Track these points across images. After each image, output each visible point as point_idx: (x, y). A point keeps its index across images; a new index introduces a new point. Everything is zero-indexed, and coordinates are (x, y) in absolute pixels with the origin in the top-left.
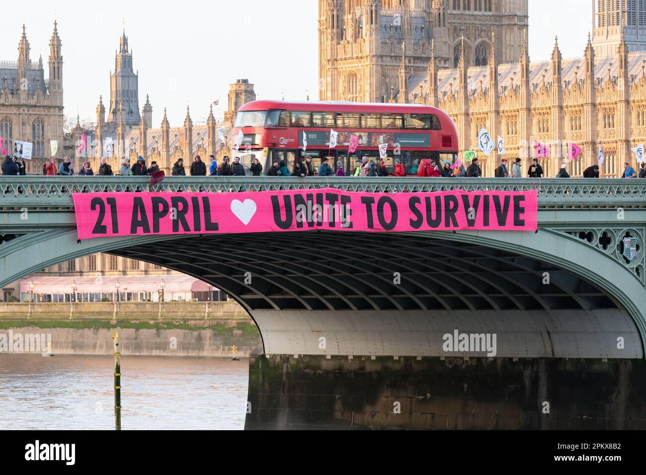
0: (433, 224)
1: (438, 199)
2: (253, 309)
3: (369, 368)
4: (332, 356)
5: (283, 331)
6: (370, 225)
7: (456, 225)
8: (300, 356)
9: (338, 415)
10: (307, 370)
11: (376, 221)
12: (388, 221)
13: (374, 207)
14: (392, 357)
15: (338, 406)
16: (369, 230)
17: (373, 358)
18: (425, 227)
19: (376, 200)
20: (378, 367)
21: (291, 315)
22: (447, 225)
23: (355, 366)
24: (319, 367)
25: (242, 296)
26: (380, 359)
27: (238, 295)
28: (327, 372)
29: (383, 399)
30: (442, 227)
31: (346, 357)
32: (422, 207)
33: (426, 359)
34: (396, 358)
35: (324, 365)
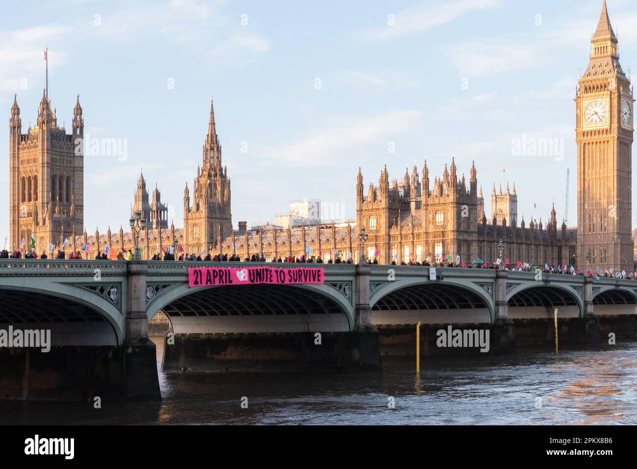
0: (295, 281)
1: (296, 271)
2: (171, 316)
3: (222, 337)
4: (205, 334)
5: (182, 324)
6: (278, 281)
7: (302, 281)
8: (190, 334)
9: (208, 356)
10: (194, 339)
11: (279, 280)
12: (283, 280)
13: (279, 274)
14: (233, 333)
15: (208, 352)
16: (278, 283)
17: (225, 334)
18: (293, 282)
19: (279, 271)
20: (227, 337)
21: (189, 318)
22: (299, 281)
23: (216, 337)
24: (199, 338)
25: (168, 311)
26: (227, 334)
27: (166, 311)
28: (203, 340)
29: (230, 349)
30: (298, 282)
31: (212, 334)
32: (292, 274)
33: (249, 334)
34: (235, 334)
35: (201, 337)
